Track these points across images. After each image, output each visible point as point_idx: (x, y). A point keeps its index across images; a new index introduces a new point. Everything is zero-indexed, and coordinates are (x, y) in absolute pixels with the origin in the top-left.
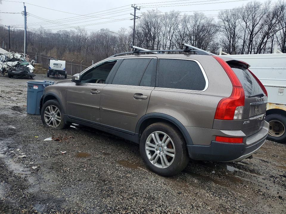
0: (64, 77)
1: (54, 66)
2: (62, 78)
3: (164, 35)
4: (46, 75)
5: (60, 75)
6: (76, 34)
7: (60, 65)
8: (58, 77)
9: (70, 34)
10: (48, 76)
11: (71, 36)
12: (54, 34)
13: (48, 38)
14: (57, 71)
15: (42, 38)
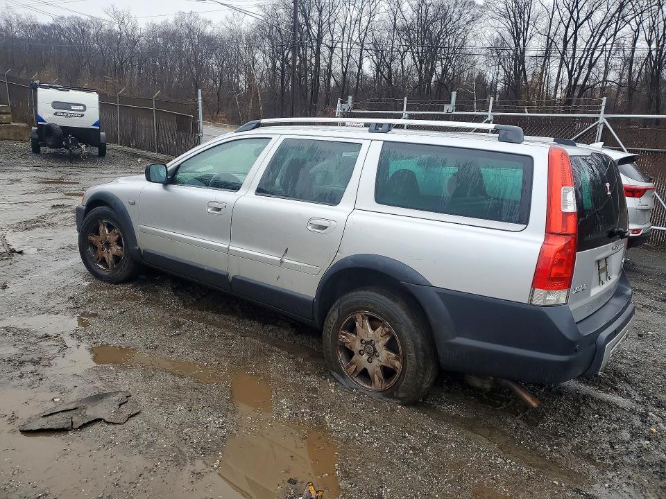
0: (96, 151)
1: (55, 114)
2: (89, 158)
3: (343, 30)
4: (28, 145)
5: (83, 146)
6: (107, 27)
7: (78, 108)
8: (76, 151)
9: (89, 27)
10: (36, 150)
11: (92, 31)
12: (44, 27)
13: (29, 40)
14: (67, 130)
15: (13, 38)
